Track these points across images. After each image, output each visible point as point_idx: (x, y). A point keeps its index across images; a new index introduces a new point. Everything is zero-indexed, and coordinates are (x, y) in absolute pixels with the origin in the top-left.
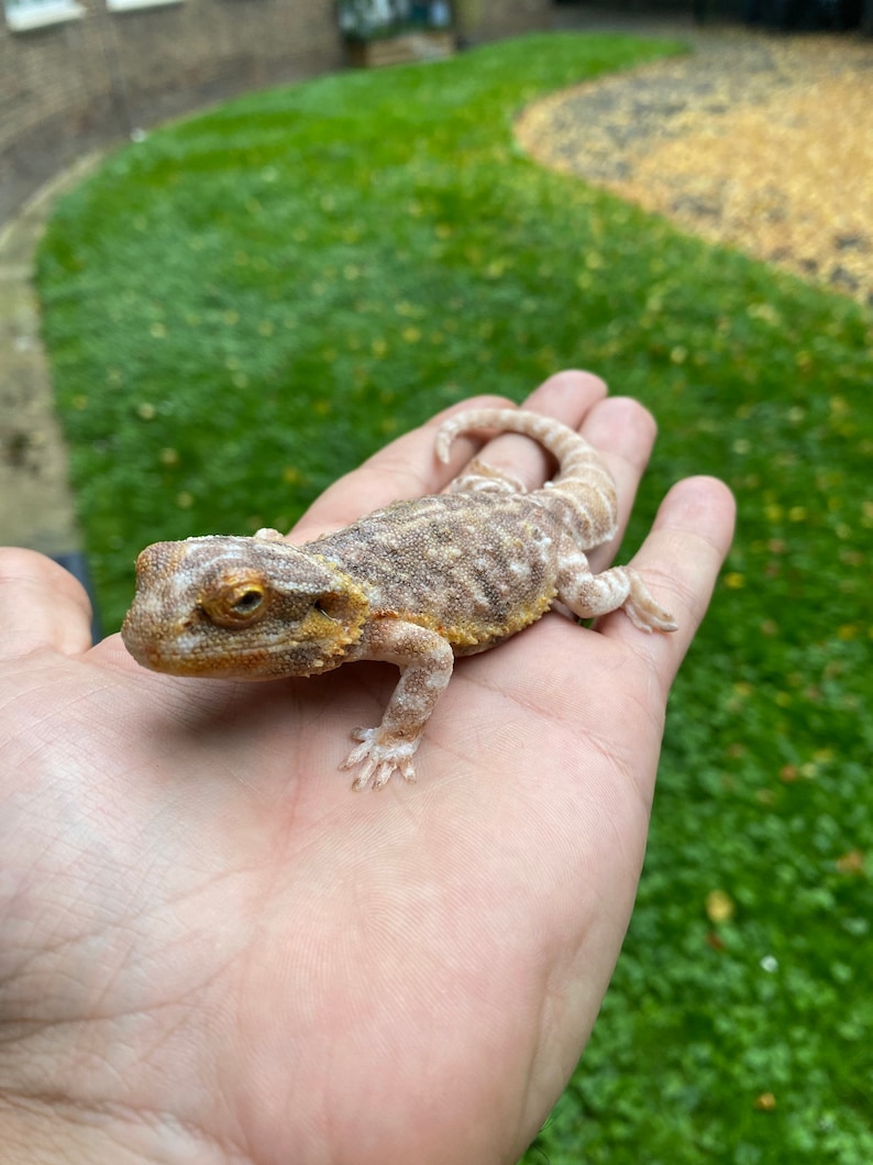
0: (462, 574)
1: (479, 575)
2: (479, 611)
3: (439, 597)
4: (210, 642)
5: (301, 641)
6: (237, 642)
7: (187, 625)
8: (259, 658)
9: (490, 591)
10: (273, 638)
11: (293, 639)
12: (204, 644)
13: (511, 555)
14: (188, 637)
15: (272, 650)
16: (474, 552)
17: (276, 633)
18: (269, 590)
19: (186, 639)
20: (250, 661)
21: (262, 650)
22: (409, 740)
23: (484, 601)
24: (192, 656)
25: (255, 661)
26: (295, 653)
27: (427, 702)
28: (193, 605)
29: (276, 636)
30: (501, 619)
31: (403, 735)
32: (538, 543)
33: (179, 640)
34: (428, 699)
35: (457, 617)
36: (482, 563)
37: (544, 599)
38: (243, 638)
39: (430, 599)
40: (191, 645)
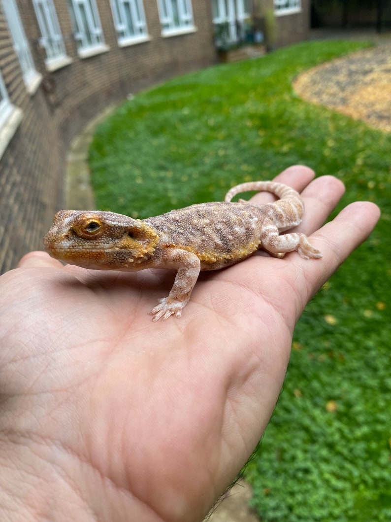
0: (209, 231)
1: (218, 231)
2: (217, 247)
3: (197, 240)
4: (76, 244)
5: (121, 248)
6: (89, 245)
7: (67, 236)
8: (101, 254)
9: (223, 238)
10: (107, 246)
11: (116, 247)
12: (74, 245)
13: (235, 224)
14: (67, 241)
15: (106, 251)
16: (216, 222)
17: (108, 244)
18: (103, 223)
19: (66, 242)
20: (97, 255)
21: (102, 250)
22: (180, 301)
23: (219, 242)
24: (69, 250)
25: (99, 255)
26: (118, 254)
27: (187, 283)
28: (69, 228)
29: (108, 245)
30: (229, 251)
31: (177, 299)
32: (251, 220)
33: (63, 242)
34: (187, 281)
35: (206, 249)
36: (219, 226)
37: (253, 245)
38: (92, 244)
39: (193, 240)
40: (68, 245)
